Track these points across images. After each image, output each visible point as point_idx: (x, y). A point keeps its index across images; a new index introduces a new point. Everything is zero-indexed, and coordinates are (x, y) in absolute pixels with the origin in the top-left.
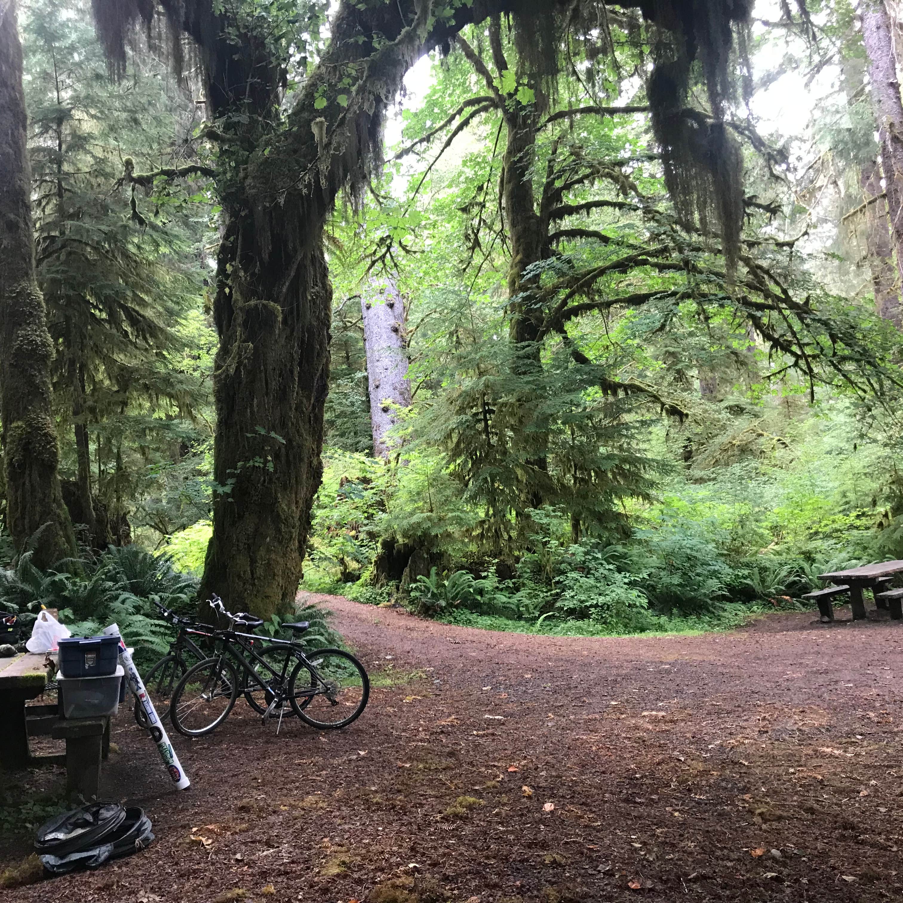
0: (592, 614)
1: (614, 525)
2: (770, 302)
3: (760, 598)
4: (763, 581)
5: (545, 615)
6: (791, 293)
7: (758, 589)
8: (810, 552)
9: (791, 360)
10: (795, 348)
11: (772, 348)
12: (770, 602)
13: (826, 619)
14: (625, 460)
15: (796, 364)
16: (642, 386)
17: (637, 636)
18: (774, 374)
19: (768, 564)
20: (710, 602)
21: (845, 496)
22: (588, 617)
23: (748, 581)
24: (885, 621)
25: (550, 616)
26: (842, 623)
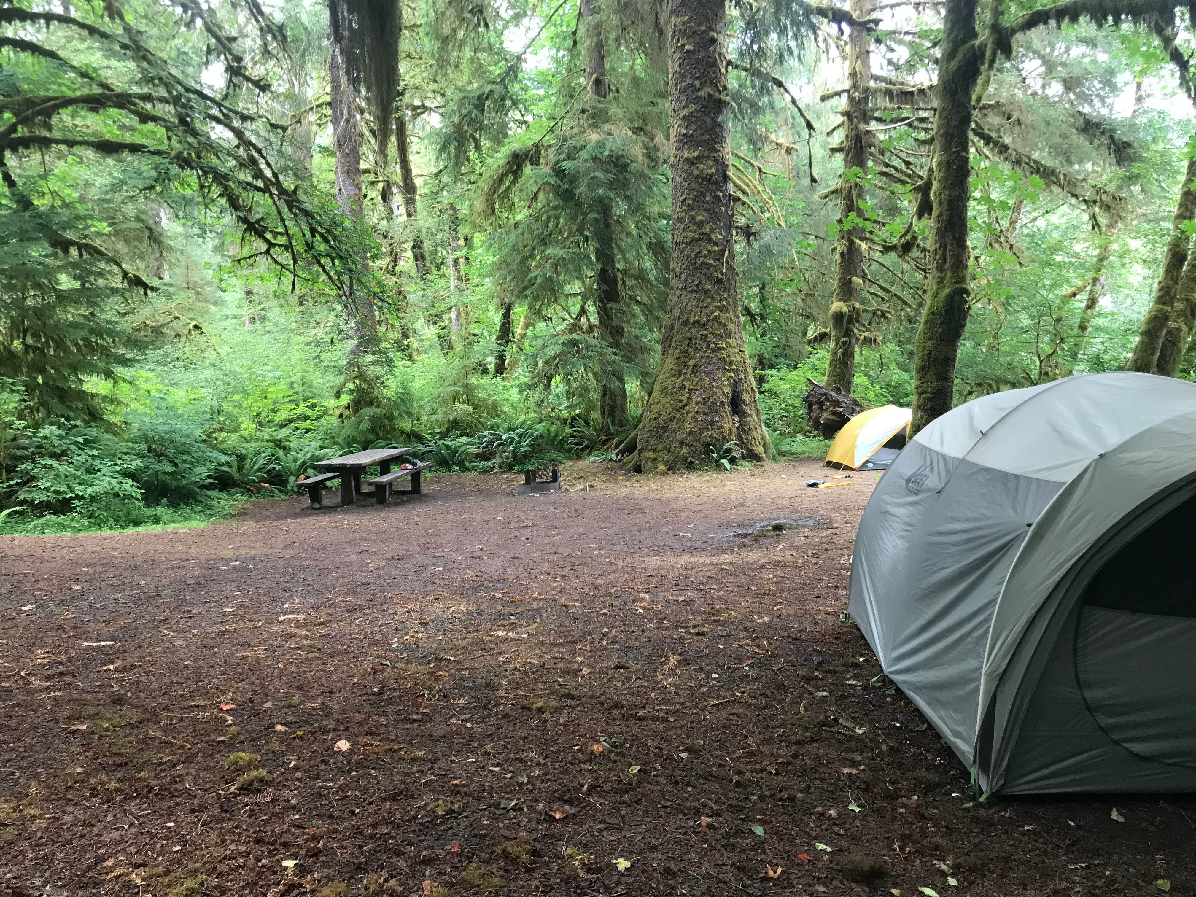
0: (75, 508)
1: (80, 406)
2: (260, 184)
3: (238, 486)
4: (240, 468)
5: (8, 511)
6: (281, 177)
7: (236, 476)
8: (280, 441)
9: (264, 247)
10: (269, 236)
11: (246, 231)
12: (249, 490)
13: (317, 505)
14: (92, 331)
15: (267, 252)
16: (103, 249)
17: (131, 530)
18: (245, 259)
19: (244, 452)
20: (198, 490)
21: (292, 388)
22: (72, 510)
23: (226, 469)
24: (372, 505)
25: (16, 512)
26: (332, 509)
